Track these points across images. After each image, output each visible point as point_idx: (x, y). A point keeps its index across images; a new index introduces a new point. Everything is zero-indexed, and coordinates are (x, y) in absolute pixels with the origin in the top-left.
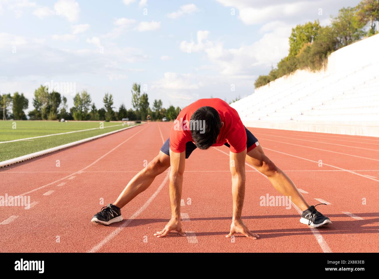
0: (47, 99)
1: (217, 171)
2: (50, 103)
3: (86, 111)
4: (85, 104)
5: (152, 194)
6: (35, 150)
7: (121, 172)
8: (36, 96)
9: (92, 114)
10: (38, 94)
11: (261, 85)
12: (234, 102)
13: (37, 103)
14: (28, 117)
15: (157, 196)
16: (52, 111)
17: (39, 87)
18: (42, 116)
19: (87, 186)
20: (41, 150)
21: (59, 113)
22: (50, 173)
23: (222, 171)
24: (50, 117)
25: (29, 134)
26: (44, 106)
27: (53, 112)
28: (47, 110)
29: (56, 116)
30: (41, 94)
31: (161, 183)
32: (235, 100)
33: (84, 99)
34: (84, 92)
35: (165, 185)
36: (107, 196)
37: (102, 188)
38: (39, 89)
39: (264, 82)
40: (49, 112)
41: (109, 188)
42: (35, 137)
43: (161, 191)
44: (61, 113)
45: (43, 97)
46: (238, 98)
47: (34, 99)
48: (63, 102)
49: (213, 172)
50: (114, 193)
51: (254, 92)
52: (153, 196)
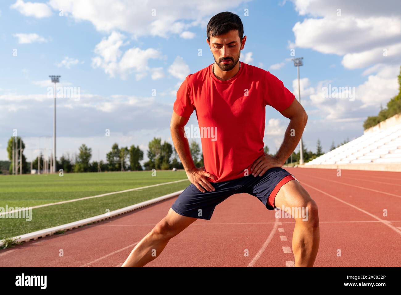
0: (159, 151)
1: (332, 222)
2: (163, 154)
3: (196, 160)
4: (194, 153)
5: (256, 254)
6: (140, 201)
7: (223, 224)
8: (150, 148)
9: (201, 163)
10: (151, 146)
11: (371, 127)
12: (343, 145)
13: (151, 155)
14: (144, 168)
15: (261, 256)
16: (164, 161)
17: (153, 139)
18: (156, 166)
19: (183, 242)
20: (146, 200)
21: (172, 162)
22: (149, 226)
23: (338, 222)
24: (163, 167)
25: (140, 184)
26: (157, 157)
27: (166, 162)
28: (161, 161)
29: (169, 166)
30: (155, 146)
31: (267, 238)
32: (343, 143)
33: (194, 148)
34: (193, 141)
35: (271, 240)
36: (203, 256)
37: (199, 246)
38: (153, 142)
39: (374, 123)
40: (161, 162)
41: (207, 245)
42: (145, 186)
43: (266, 249)
44: (173, 163)
45: (157, 148)
46: (347, 141)
47: (148, 151)
48: (174, 152)
49: (327, 223)
50: (211, 251)
51: (363, 134)
52: (256, 256)
